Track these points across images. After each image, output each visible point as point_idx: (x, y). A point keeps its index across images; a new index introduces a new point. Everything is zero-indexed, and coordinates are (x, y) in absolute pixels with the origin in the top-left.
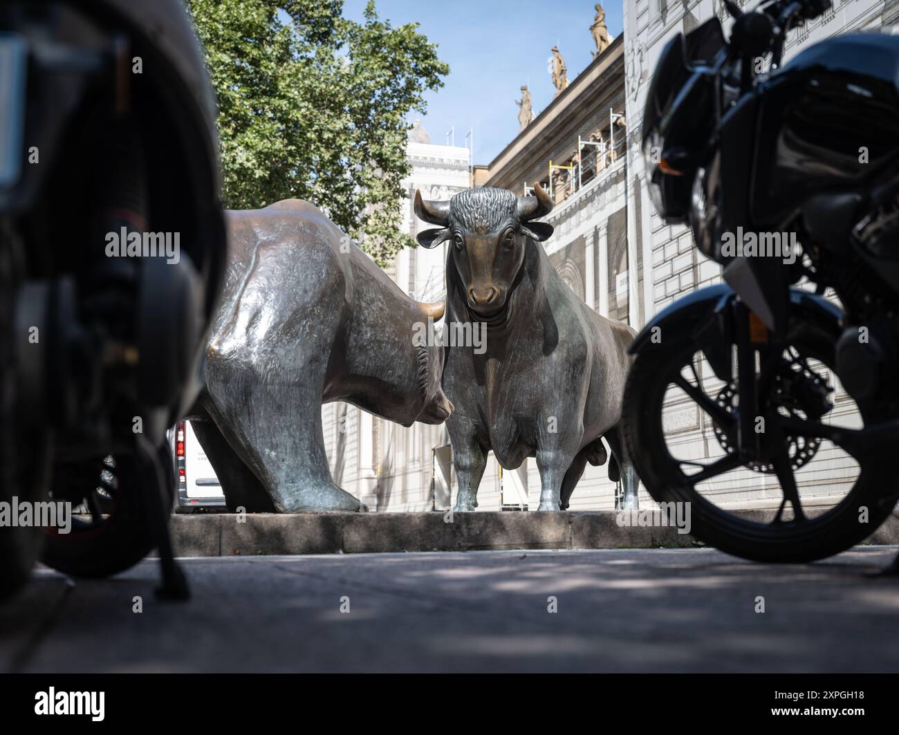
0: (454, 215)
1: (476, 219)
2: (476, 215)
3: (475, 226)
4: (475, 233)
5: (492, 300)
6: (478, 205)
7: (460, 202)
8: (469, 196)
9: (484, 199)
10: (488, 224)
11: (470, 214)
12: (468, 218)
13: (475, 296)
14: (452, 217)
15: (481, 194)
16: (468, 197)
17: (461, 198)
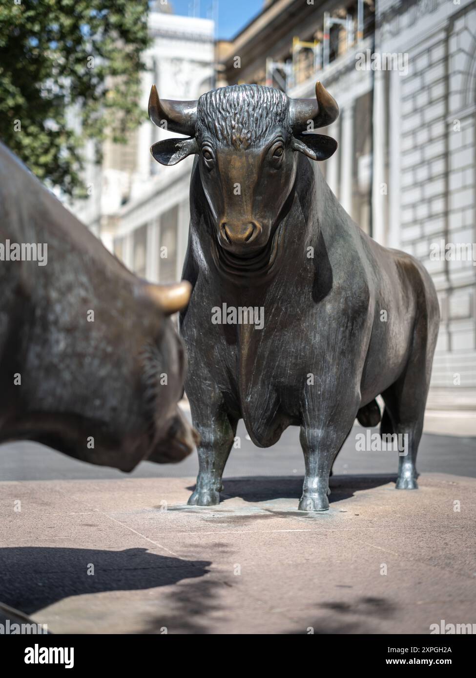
0: (203, 121)
1: (233, 128)
2: (233, 122)
3: (232, 138)
4: (232, 148)
5: (251, 239)
6: (235, 109)
7: (211, 103)
8: (225, 96)
9: (244, 101)
10: (249, 135)
11: (225, 122)
12: (222, 126)
13: (229, 233)
14: (200, 123)
15: (241, 94)
16: (222, 97)
17: (213, 98)
